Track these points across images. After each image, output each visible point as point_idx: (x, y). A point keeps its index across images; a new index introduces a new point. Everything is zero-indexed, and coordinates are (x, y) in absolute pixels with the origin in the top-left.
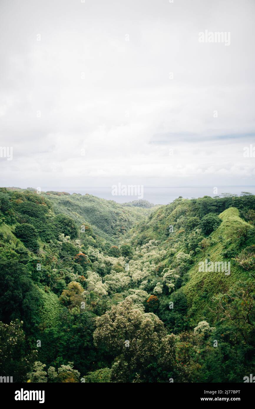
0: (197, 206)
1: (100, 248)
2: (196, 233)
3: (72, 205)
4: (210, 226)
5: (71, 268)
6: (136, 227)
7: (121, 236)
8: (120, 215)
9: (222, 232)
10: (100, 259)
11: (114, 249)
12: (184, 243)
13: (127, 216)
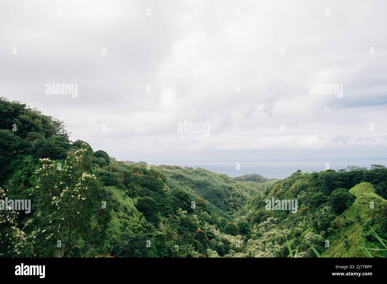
0: (319, 180)
1: (216, 225)
2: (325, 210)
3: (185, 179)
4: (342, 203)
5: (191, 245)
6: (251, 202)
7: (235, 212)
8: (233, 189)
9: (358, 210)
10: (217, 237)
11: (231, 226)
12: (312, 222)
13: (240, 191)
